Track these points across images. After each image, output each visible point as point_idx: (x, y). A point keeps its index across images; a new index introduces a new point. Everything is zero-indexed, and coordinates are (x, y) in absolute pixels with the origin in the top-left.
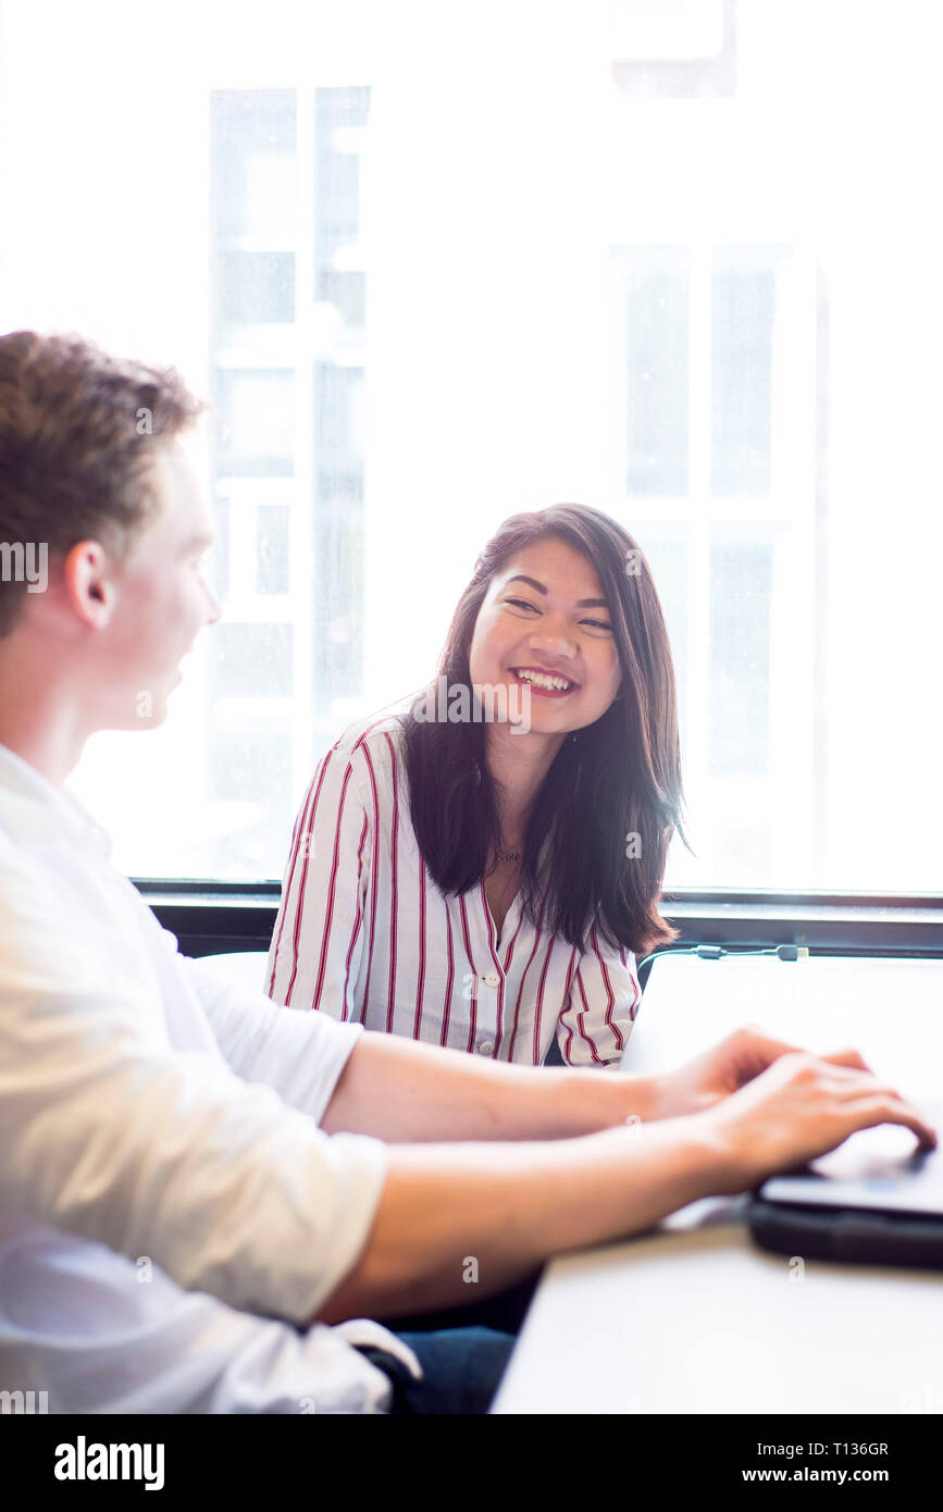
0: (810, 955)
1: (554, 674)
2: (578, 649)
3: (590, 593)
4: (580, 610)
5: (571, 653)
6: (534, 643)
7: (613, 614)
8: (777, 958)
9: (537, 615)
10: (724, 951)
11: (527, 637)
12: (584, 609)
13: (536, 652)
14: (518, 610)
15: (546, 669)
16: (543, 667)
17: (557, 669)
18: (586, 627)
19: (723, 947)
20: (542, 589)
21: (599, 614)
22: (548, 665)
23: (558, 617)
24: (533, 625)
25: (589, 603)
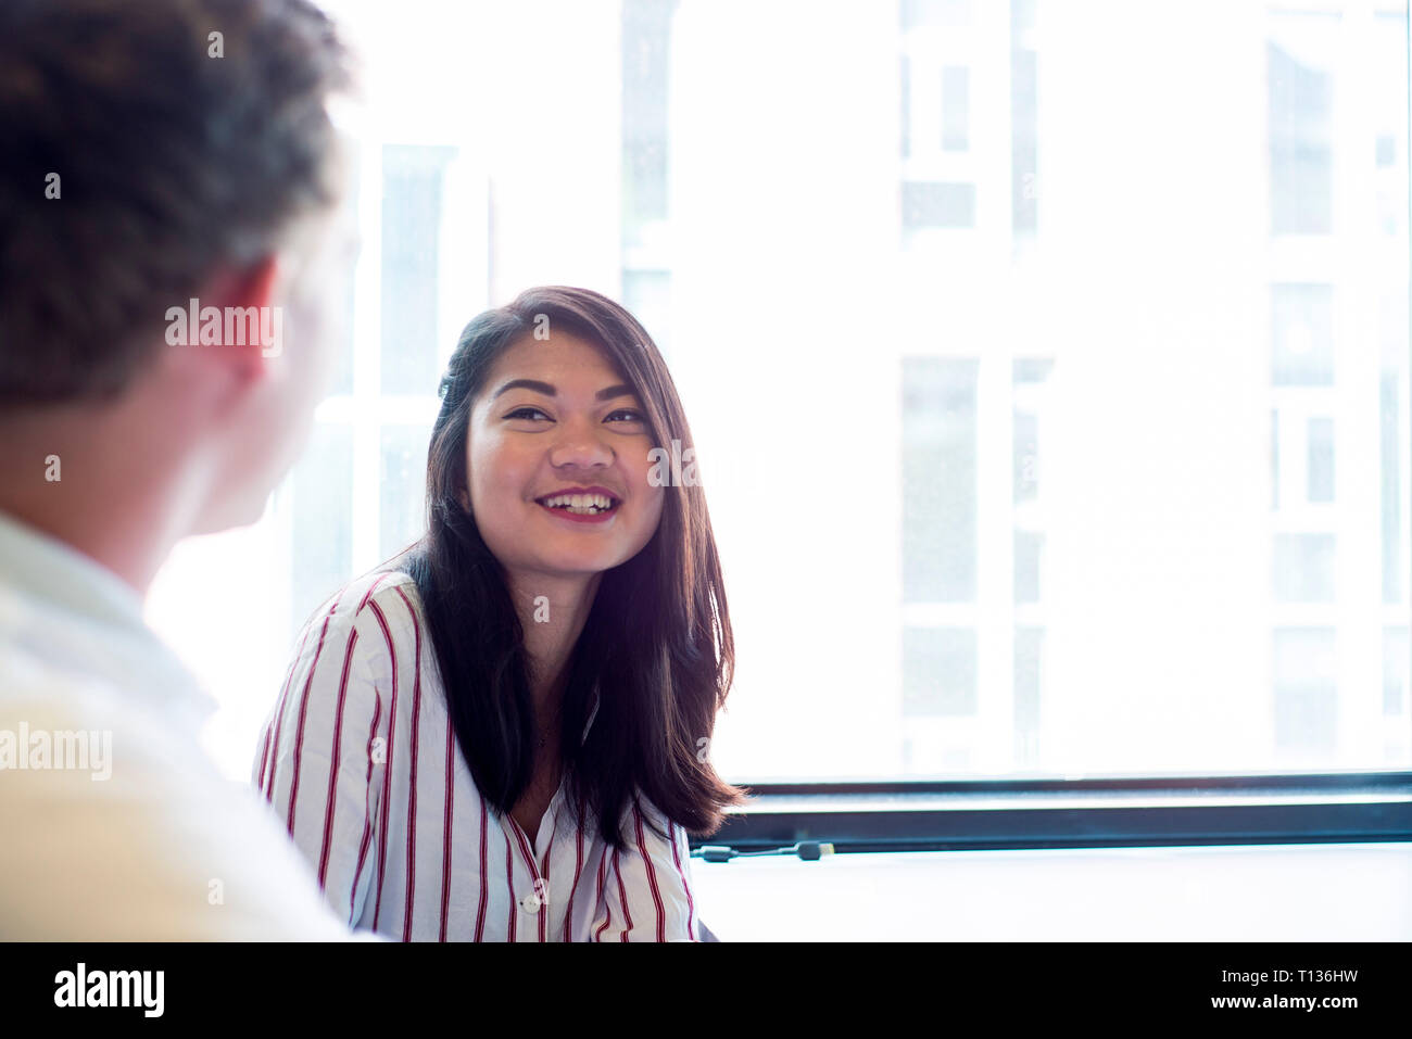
0: (837, 852)
1: (594, 491)
2: (614, 454)
3: (607, 381)
4: (601, 404)
5: (607, 460)
6: (560, 458)
7: (640, 400)
8: (796, 858)
9: (551, 423)
10: (735, 852)
11: (548, 454)
12: (608, 402)
13: (564, 470)
14: (525, 424)
15: (584, 487)
16: (580, 486)
17: (596, 484)
18: (614, 425)
19: (733, 848)
20: (547, 389)
21: (622, 403)
22: (584, 482)
23: (579, 419)
24: (548, 439)
25: (608, 394)
